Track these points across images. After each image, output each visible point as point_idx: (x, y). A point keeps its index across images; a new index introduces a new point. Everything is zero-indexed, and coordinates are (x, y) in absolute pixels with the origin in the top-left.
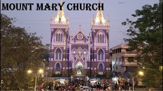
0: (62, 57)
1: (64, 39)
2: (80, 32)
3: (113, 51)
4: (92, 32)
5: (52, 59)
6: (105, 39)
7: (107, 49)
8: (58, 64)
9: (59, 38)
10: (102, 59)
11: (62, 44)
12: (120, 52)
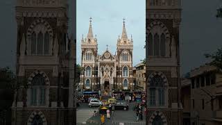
0: (48, 98)
1: (93, 57)
2: (107, 52)
3: (193, 79)
4: (118, 51)
5: (20, 104)
6: (129, 57)
7: (174, 75)
8: (37, 117)
9: (89, 57)
10: (162, 103)
11: (92, 62)
12: (213, 82)
